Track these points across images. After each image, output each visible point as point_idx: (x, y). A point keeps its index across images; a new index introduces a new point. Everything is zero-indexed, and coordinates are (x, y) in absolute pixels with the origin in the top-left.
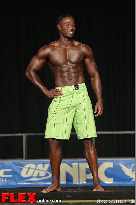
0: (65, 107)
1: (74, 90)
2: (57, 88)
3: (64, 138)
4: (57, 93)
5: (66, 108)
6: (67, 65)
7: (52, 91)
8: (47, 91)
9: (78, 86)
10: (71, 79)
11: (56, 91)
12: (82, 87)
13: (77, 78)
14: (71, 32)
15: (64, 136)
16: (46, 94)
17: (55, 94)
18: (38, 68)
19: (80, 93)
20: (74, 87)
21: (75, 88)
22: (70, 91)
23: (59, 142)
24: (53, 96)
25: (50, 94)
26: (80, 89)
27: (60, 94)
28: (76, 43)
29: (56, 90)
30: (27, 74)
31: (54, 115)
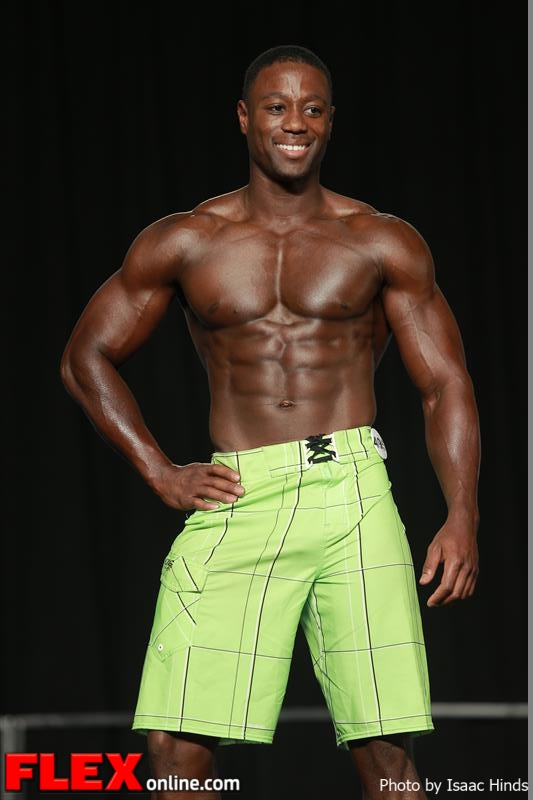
0: (255, 555)
1: (307, 465)
2: (217, 457)
3: (237, 735)
4: (213, 486)
5: (258, 562)
6: (269, 323)
7: (189, 473)
8: (167, 471)
9: (328, 442)
10: (290, 405)
11: (213, 475)
12: (356, 446)
13: (325, 397)
14: (294, 149)
15: (239, 720)
16: (157, 488)
17: (202, 490)
18: (124, 339)
19: (343, 482)
20: (304, 448)
21: (312, 453)
22: (287, 470)
23: (207, 752)
24: (189, 498)
25: (177, 490)
26: (338, 459)
27: (230, 492)
28: (342, 207)
29: (210, 471)
30: (67, 372)
31: (188, 598)
